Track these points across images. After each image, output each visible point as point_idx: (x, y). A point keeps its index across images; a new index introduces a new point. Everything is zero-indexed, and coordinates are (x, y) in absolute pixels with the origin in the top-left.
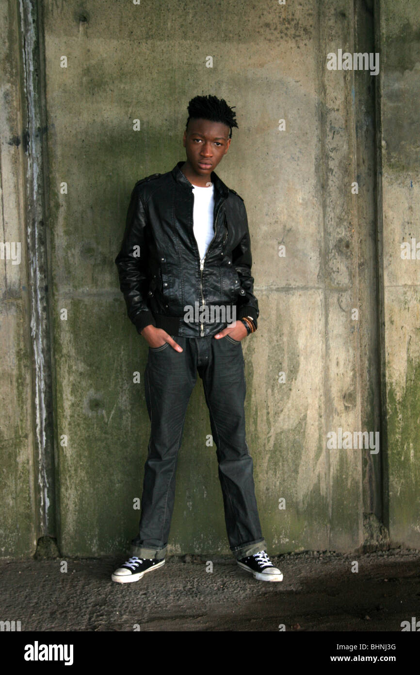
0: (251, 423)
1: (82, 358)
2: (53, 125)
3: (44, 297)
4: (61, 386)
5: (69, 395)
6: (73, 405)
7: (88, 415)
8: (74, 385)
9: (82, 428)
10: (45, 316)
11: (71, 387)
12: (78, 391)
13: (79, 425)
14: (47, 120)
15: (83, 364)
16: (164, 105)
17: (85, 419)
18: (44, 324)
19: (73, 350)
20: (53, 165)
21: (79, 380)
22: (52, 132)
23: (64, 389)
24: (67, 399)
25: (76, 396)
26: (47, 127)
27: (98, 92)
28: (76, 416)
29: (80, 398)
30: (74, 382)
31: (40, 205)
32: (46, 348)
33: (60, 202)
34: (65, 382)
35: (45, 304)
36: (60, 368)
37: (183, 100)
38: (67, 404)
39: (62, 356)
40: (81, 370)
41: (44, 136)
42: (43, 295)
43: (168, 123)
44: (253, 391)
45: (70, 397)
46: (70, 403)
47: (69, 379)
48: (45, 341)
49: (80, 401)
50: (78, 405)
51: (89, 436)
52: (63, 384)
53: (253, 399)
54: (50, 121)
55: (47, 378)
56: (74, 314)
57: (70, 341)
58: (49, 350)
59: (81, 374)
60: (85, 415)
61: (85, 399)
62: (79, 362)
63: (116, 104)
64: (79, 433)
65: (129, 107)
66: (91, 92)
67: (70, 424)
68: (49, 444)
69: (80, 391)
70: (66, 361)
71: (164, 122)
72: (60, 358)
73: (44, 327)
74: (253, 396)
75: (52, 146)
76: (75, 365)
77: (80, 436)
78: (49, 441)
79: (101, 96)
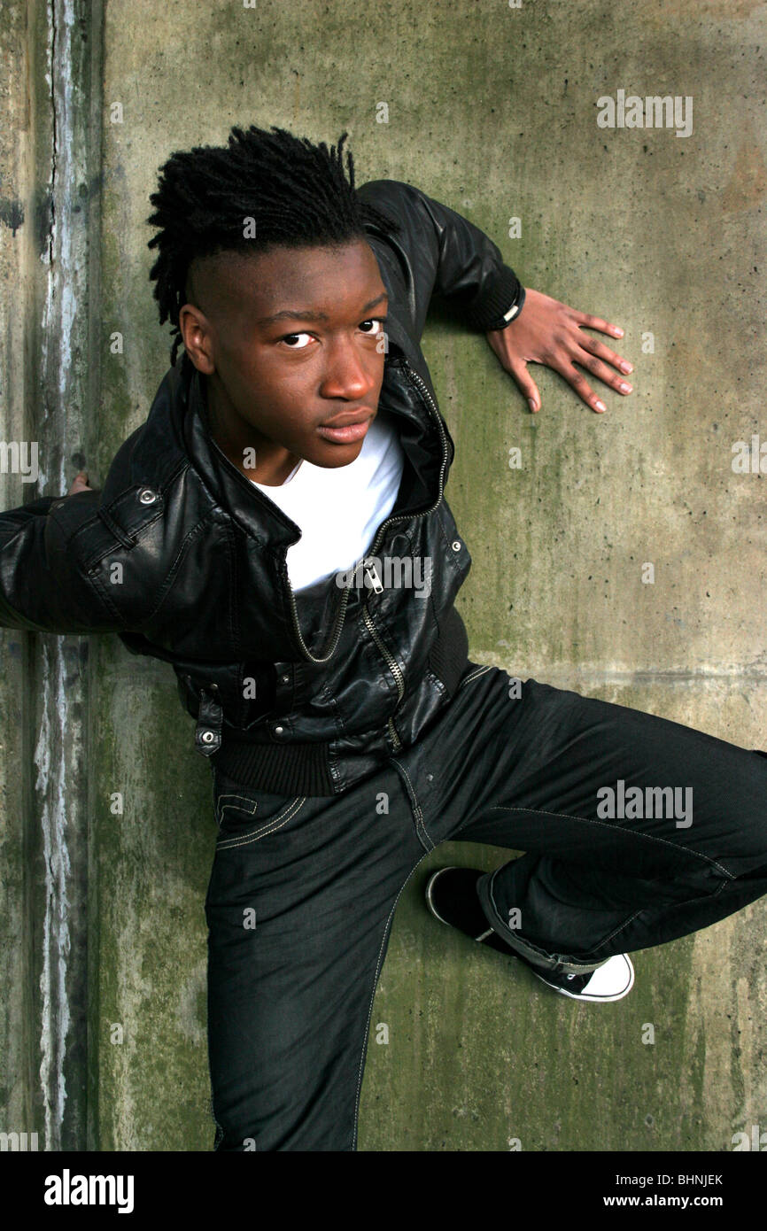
0: (683, 1080)
1: (180, 863)
2: (120, 169)
3: (76, 676)
4: (114, 946)
5: (136, 976)
6: (146, 1005)
7: (191, 1038)
8: (151, 945)
9: (170, 1078)
10: (77, 733)
11: (142, 951)
12: (163, 965)
13: (162, 1067)
14: (103, 156)
15: (180, 882)
16: (450, 118)
17: (181, 1050)
18: (74, 755)
19: (154, 841)
20: (116, 286)
21: (167, 929)
22: (118, 189)
23: (122, 956)
24: (131, 987)
25: (156, 980)
26: (102, 174)
27: (257, 78)
28: (154, 1038)
29: (168, 987)
30: (153, 936)
31: (76, 408)
32: (77, 829)
33: (132, 396)
34: (126, 936)
35: (79, 698)
36: (113, 893)
37: (508, 105)
38: (129, 1003)
39: (120, 856)
40: (175, 900)
41: (94, 205)
42: (75, 670)
43: (460, 172)
44: (692, 982)
45: (139, 983)
46: (137, 1000)
47: (139, 928)
48: (74, 807)
49: (170, 993)
50: (163, 1007)
51: (190, 1103)
52: (120, 942)
53: (692, 1007)
54: (112, 160)
55: (76, 915)
56: (161, 731)
57: (145, 812)
58: (84, 833)
59: (174, 912)
60: (180, 1036)
61: (182, 990)
62: (169, 876)
63: (308, 113)
64: (161, 1090)
65: (345, 121)
66: (236, 76)
67: (135, 1063)
68: (76, 1114)
69: (169, 963)
70: (131, 871)
71: (450, 168)
72: (114, 863)
73: (74, 763)
74: (692, 998)
75: (115, 232)
76: (159, 886)
77: (166, 1102)
78: (76, 1102)
79: (264, 90)
